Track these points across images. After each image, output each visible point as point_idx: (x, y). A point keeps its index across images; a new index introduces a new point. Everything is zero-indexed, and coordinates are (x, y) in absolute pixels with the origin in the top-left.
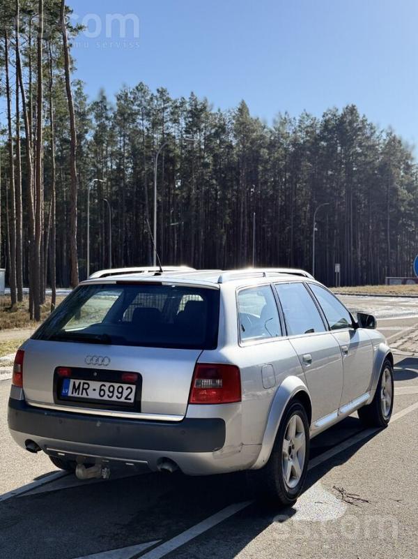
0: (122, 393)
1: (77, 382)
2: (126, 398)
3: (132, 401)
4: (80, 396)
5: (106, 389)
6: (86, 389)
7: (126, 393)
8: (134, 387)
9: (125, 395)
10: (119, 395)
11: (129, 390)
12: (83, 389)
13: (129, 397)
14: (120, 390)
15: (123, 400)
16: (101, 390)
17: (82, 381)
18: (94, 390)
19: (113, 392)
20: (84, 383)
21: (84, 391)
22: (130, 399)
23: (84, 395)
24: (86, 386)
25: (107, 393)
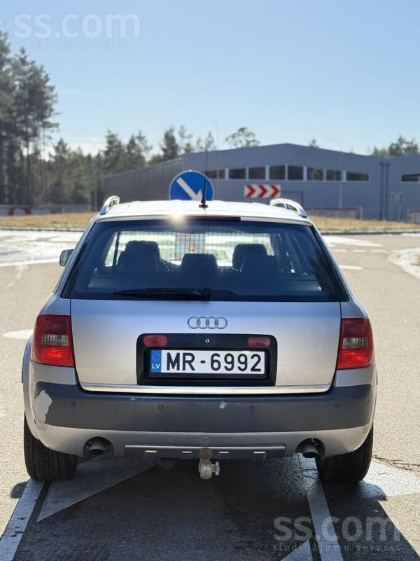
0: (245, 363)
1: (173, 353)
2: (253, 369)
3: (263, 372)
4: (181, 371)
5: (221, 359)
6: (190, 362)
7: (251, 363)
8: (262, 354)
9: (250, 365)
10: (243, 366)
11: (256, 359)
12: (185, 361)
13: (257, 368)
14: (243, 359)
15: (248, 371)
16: (213, 361)
17: (181, 352)
18: (203, 362)
19: (232, 363)
20: (185, 355)
21: (187, 365)
22: (259, 370)
23: (188, 370)
24: (188, 358)
25: (223, 364)
